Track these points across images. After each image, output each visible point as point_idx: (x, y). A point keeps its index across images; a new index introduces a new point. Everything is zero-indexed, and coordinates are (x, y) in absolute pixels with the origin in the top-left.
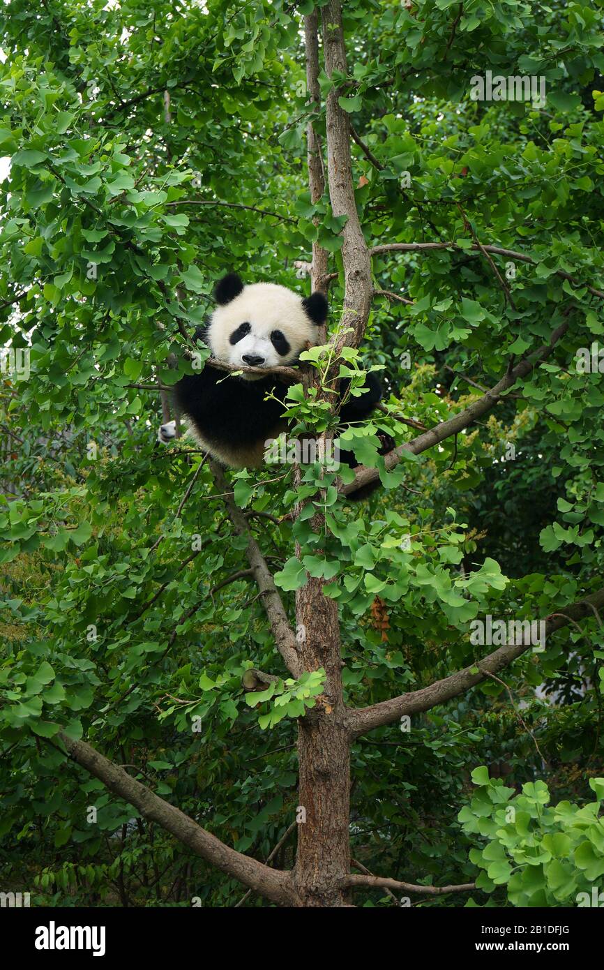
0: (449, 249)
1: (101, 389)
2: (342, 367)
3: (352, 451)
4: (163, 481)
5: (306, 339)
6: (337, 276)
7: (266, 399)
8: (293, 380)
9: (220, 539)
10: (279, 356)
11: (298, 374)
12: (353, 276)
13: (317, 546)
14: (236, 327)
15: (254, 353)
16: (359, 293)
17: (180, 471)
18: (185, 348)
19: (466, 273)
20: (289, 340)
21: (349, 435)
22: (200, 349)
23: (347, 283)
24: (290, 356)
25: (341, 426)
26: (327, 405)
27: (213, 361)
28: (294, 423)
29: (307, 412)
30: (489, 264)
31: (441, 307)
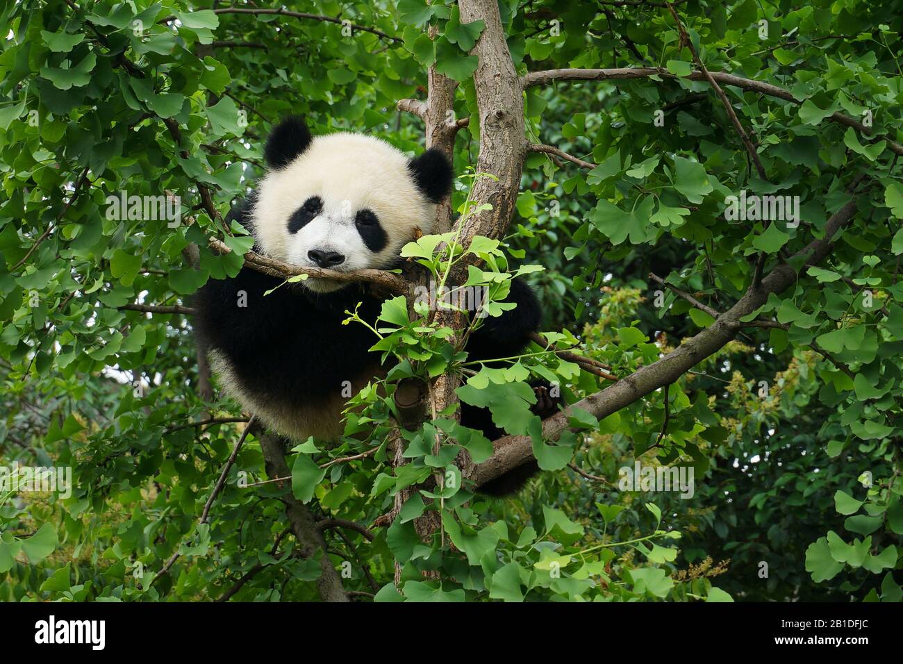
0: (655, 77)
1: (80, 312)
2: (472, 269)
3: (487, 408)
4: (185, 470)
5: (414, 224)
6: (466, 124)
7: (346, 322)
8: (390, 291)
9: (275, 562)
10: (368, 252)
11: (400, 282)
12: (493, 120)
13: (428, 566)
14: (298, 203)
15: (327, 246)
16: (502, 148)
17: (213, 453)
18: (212, 234)
19: (686, 120)
20: (386, 226)
21: (481, 381)
22: (237, 235)
23: (483, 131)
24: (386, 254)
25: (468, 367)
26: (446, 333)
27: (258, 258)
28: (393, 361)
29: (413, 342)
30: (724, 107)
31: (640, 172)
